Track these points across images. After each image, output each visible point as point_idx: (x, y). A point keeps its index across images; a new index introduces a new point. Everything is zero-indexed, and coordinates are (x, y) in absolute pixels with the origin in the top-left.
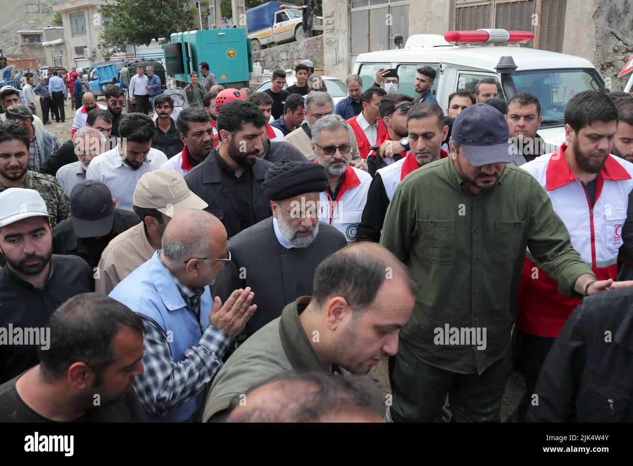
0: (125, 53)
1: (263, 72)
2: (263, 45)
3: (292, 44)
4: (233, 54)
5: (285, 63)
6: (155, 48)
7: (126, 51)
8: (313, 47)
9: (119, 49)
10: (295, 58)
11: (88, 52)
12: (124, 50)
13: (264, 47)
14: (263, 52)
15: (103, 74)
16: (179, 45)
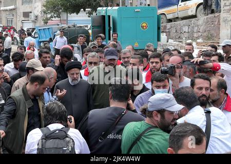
0: (59, 19)
1: (168, 41)
2: (169, 19)
3: (193, 20)
4: (145, 27)
5: (186, 35)
6: (83, 16)
7: (60, 17)
8: (211, 23)
9: (55, 15)
10: (195, 31)
11: (32, 16)
12: (59, 16)
13: (170, 21)
14: (169, 25)
15: (42, 34)
16: (103, 17)
